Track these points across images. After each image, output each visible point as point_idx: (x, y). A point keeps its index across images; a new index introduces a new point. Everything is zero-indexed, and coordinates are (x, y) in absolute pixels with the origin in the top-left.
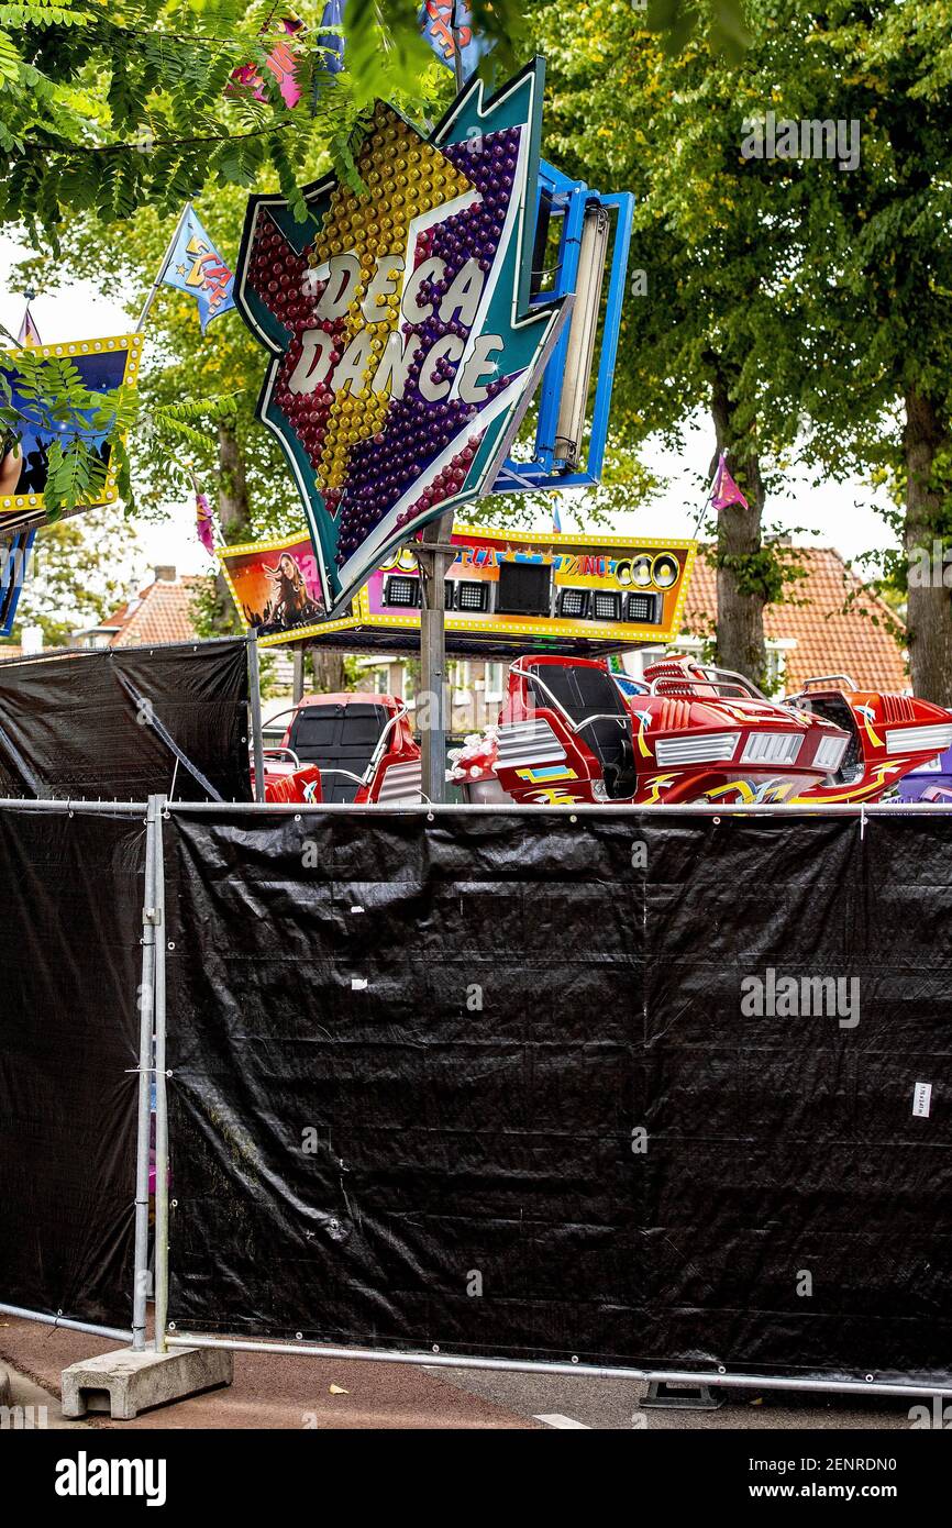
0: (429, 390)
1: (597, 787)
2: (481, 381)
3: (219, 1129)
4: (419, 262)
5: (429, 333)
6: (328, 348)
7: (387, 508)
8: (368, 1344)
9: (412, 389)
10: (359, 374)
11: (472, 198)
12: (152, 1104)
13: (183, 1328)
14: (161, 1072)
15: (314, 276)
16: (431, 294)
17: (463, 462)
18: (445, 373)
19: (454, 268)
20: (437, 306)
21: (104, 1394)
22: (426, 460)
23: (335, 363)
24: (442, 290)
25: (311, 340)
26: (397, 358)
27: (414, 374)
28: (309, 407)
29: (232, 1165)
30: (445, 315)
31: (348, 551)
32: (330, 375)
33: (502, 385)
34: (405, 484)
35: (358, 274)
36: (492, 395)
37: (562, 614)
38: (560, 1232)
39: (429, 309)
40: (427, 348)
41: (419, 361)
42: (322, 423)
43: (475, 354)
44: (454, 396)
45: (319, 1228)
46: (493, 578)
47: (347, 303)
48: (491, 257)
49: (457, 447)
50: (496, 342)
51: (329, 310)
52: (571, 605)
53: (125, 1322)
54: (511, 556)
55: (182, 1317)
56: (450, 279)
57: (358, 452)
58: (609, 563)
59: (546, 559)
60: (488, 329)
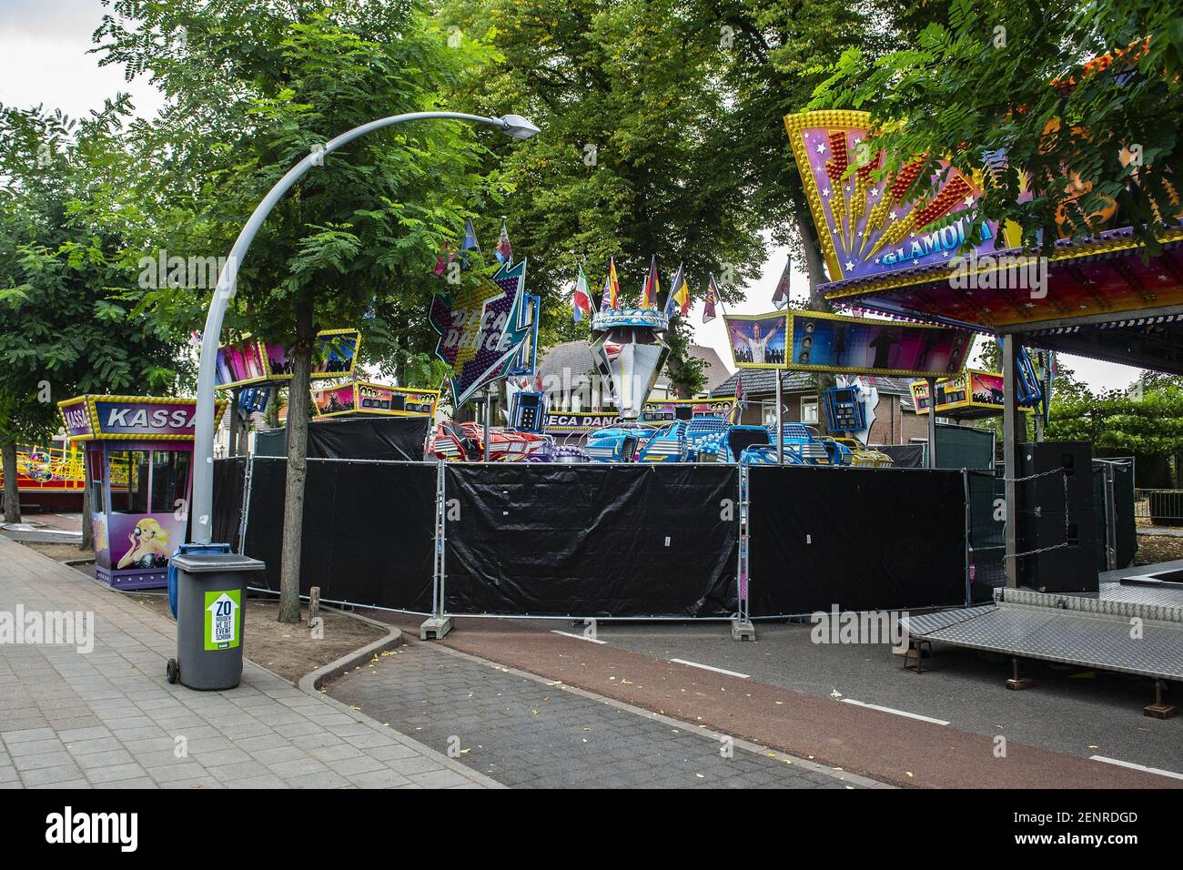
0: (489, 348)
1: (467, 458)
2: (505, 345)
3: (462, 555)
4: (486, 312)
5: (489, 331)
6: (457, 334)
7: (475, 379)
8: (507, 614)
9: (483, 347)
10: (467, 342)
11: (502, 295)
12: (440, 549)
13: (448, 612)
14: (443, 539)
15: (454, 314)
16: (490, 321)
17: (500, 367)
18: (494, 343)
19: (498, 313)
20: (492, 324)
21: (435, 633)
22: (488, 367)
23: (459, 339)
24: (494, 319)
25: (451, 332)
26: (479, 336)
27: (485, 343)
28: (451, 350)
29: (465, 565)
30: (494, 327)
31: (463, 391)
32: (457, 343)
33: (513, 347)
34: (481, 373)
35: (466, 314)
36: (509, 349)
37: (407, 410)
38: (564, 581)
39: (489, 325)
40: (489, 335)
41: (486, 339)
42: (455, 355)
43: (504, 338)
44: (497, 349)
45: (492, 582)
46: (390, 399)
47: (463, 322)
48: (509, 311)
49: (497, 364)
50: (511, 335)
51: (457, 324)
52: (410, 407)
53: (430, 611)
54: (395, 394)
55: (449, 609)
56: (496, 316)
57: (466, 364)
58: (419, 396)
59: (404, 395)
60: (508, 331)
